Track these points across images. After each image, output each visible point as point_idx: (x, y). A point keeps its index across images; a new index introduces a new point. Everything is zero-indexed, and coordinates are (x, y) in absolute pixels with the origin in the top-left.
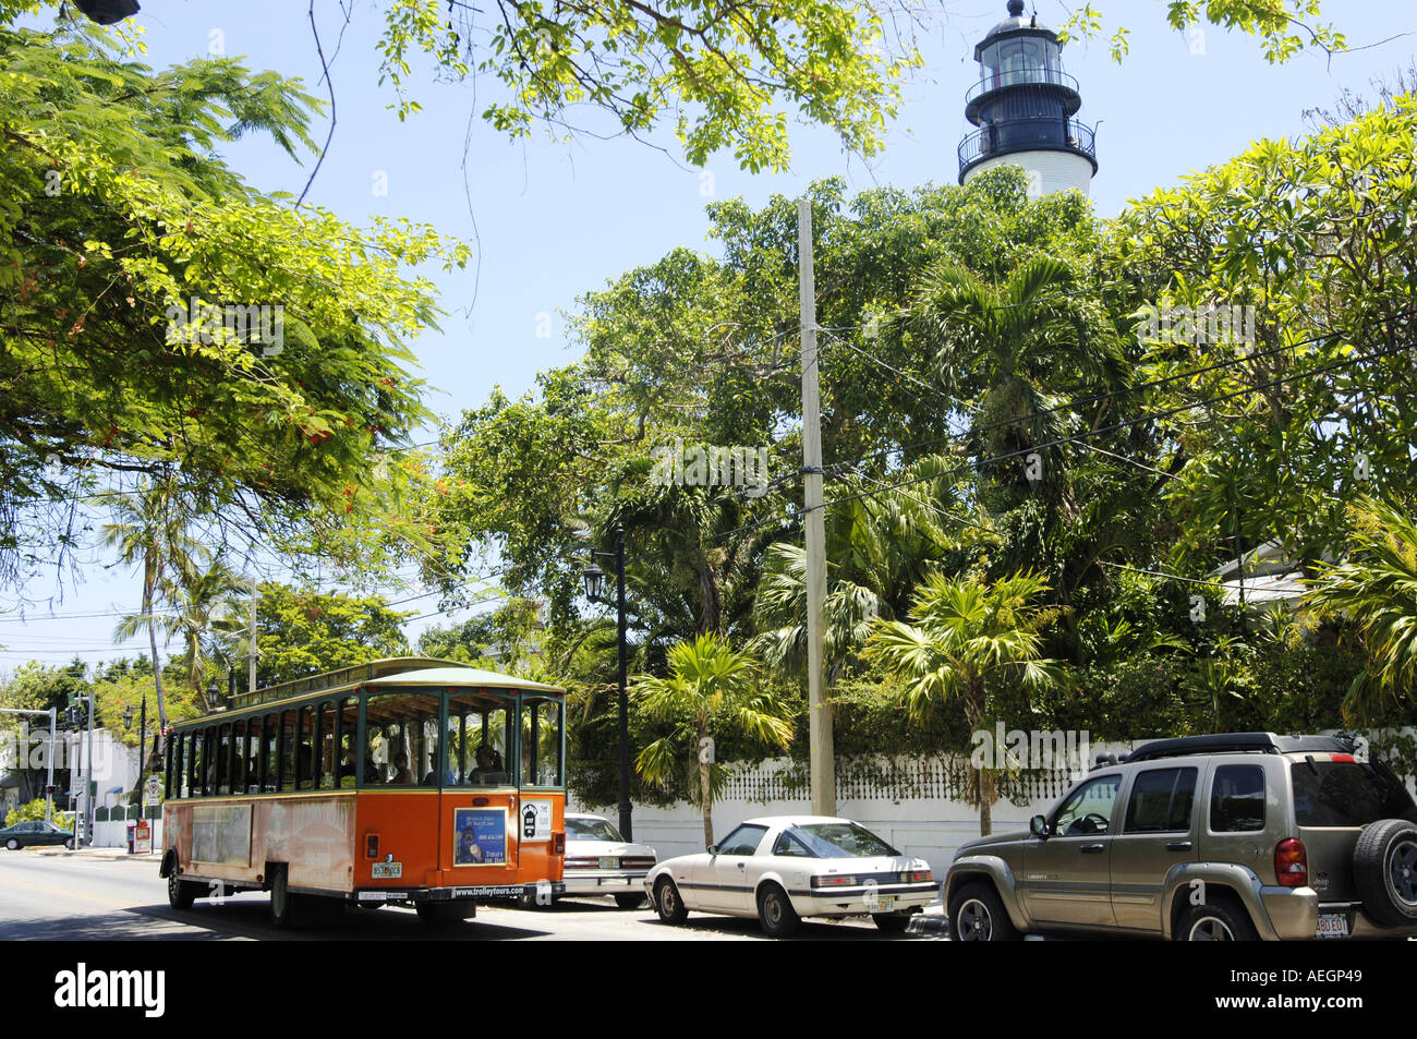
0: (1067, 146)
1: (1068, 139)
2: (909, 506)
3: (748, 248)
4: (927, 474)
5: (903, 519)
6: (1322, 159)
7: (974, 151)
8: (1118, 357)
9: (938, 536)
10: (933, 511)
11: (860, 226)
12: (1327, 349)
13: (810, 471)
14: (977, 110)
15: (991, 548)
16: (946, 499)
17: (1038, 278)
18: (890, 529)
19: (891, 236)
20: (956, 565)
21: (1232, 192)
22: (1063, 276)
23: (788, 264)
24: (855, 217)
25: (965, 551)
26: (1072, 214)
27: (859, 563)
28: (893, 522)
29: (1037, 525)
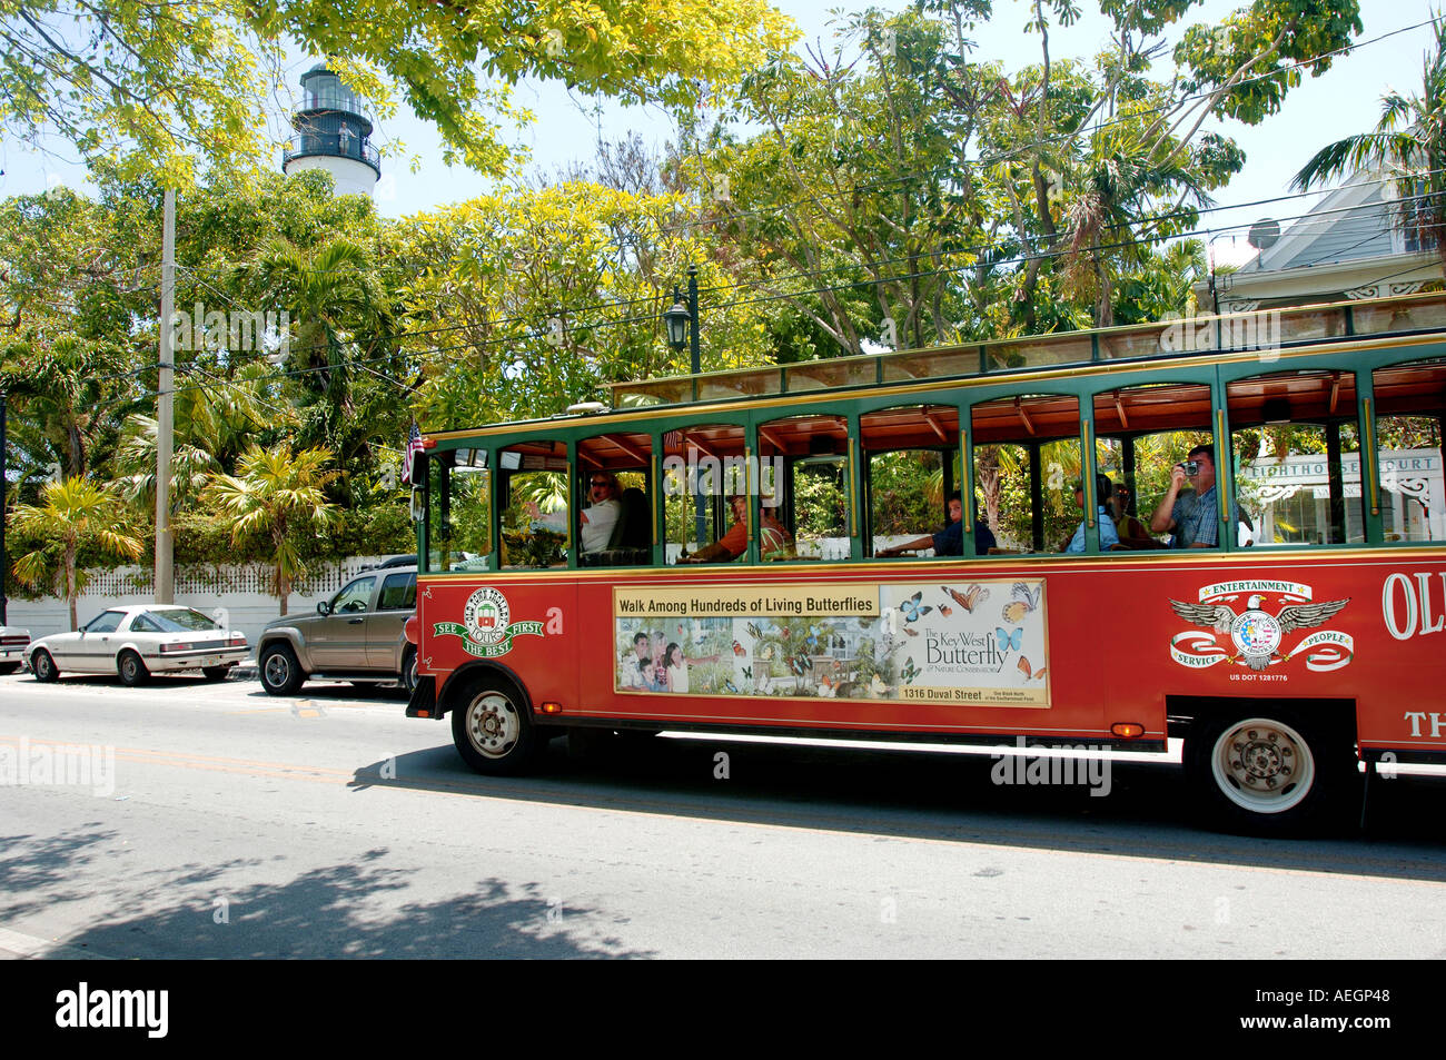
0: (361, 158)
1: (362, 153)
2: (237, 396)
3: (119, 195)
4: (250, 376)
5: (233, 405)
6: (520, 212)
7: (297, 149)
8: (388, 313)
9: (257, 417)
10: (254, 401)
11: (210, 193)
12: (514, 327)
13: (165, 366)
14: (301, 120)
15: (295, 429)
16: (264, 393)
17: (338, 254)
18: (223, 411)
19: (233, 204)
20: (269, 440)
21: (466, 225)
22: (356, 257)
23: (151, 211)
24: (206, 185)
25: (279, 430)
26: (363, 210)
27: (197, 432)
28: (226, 407)
29: (325, 419)
